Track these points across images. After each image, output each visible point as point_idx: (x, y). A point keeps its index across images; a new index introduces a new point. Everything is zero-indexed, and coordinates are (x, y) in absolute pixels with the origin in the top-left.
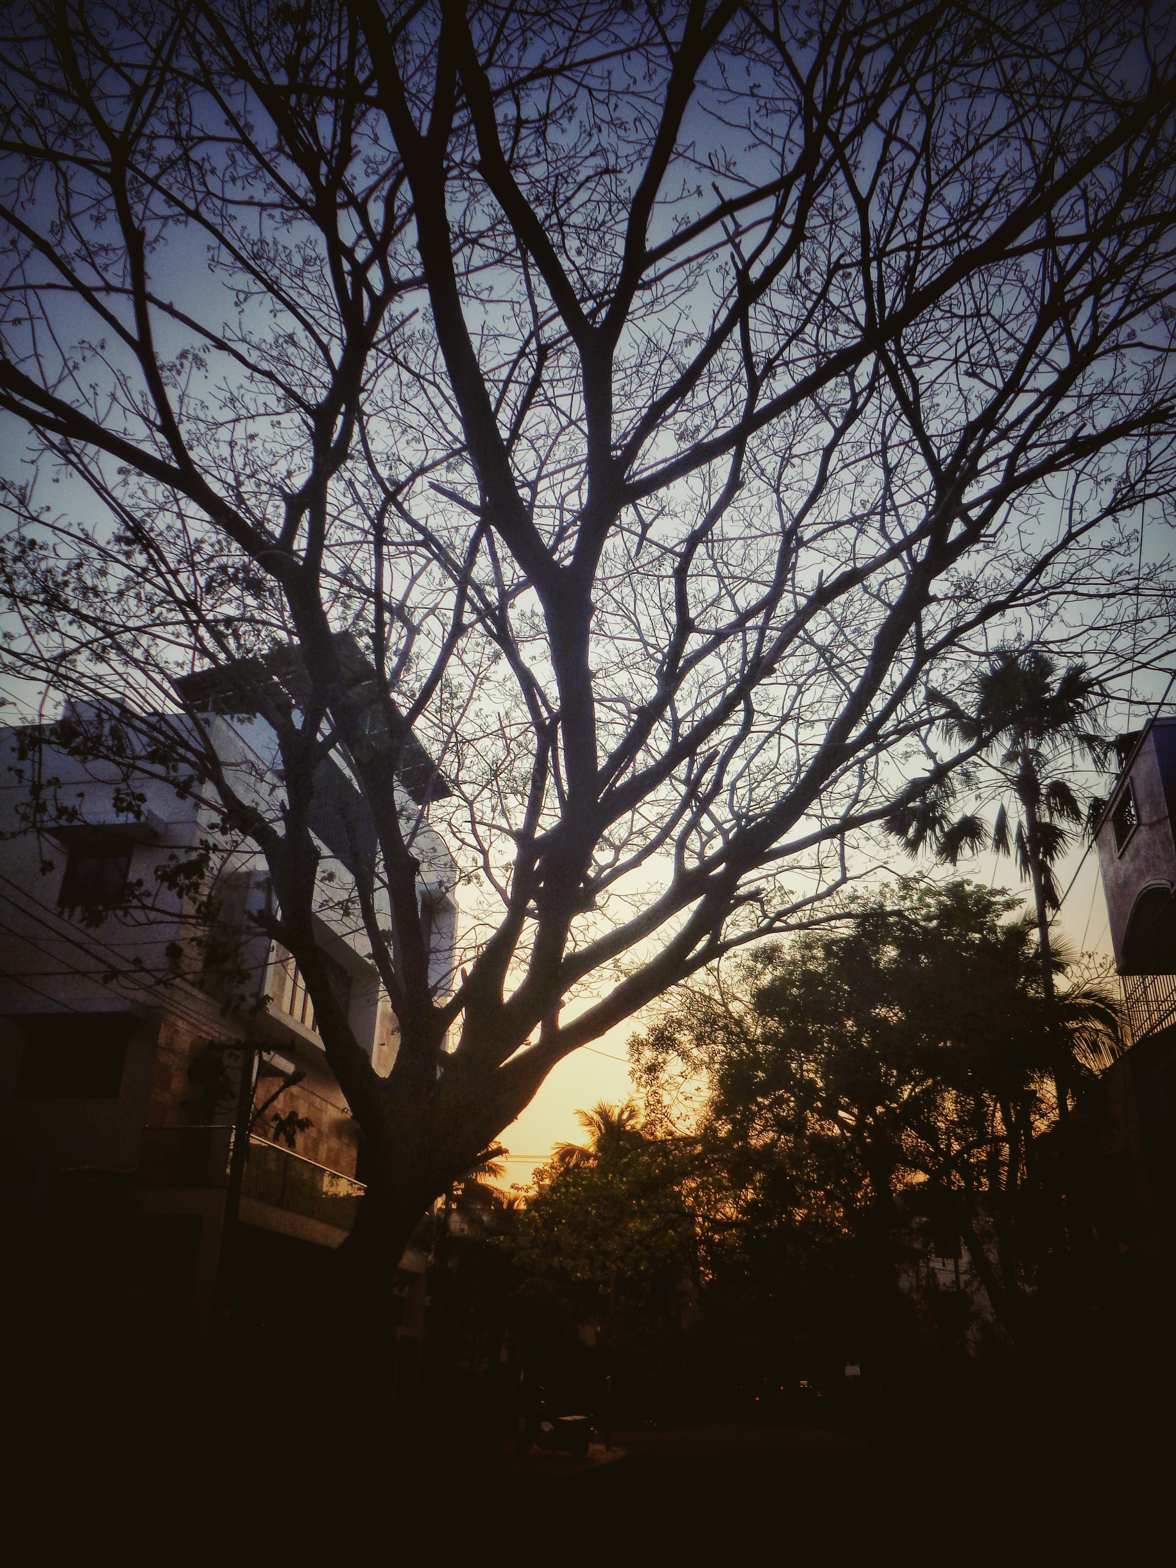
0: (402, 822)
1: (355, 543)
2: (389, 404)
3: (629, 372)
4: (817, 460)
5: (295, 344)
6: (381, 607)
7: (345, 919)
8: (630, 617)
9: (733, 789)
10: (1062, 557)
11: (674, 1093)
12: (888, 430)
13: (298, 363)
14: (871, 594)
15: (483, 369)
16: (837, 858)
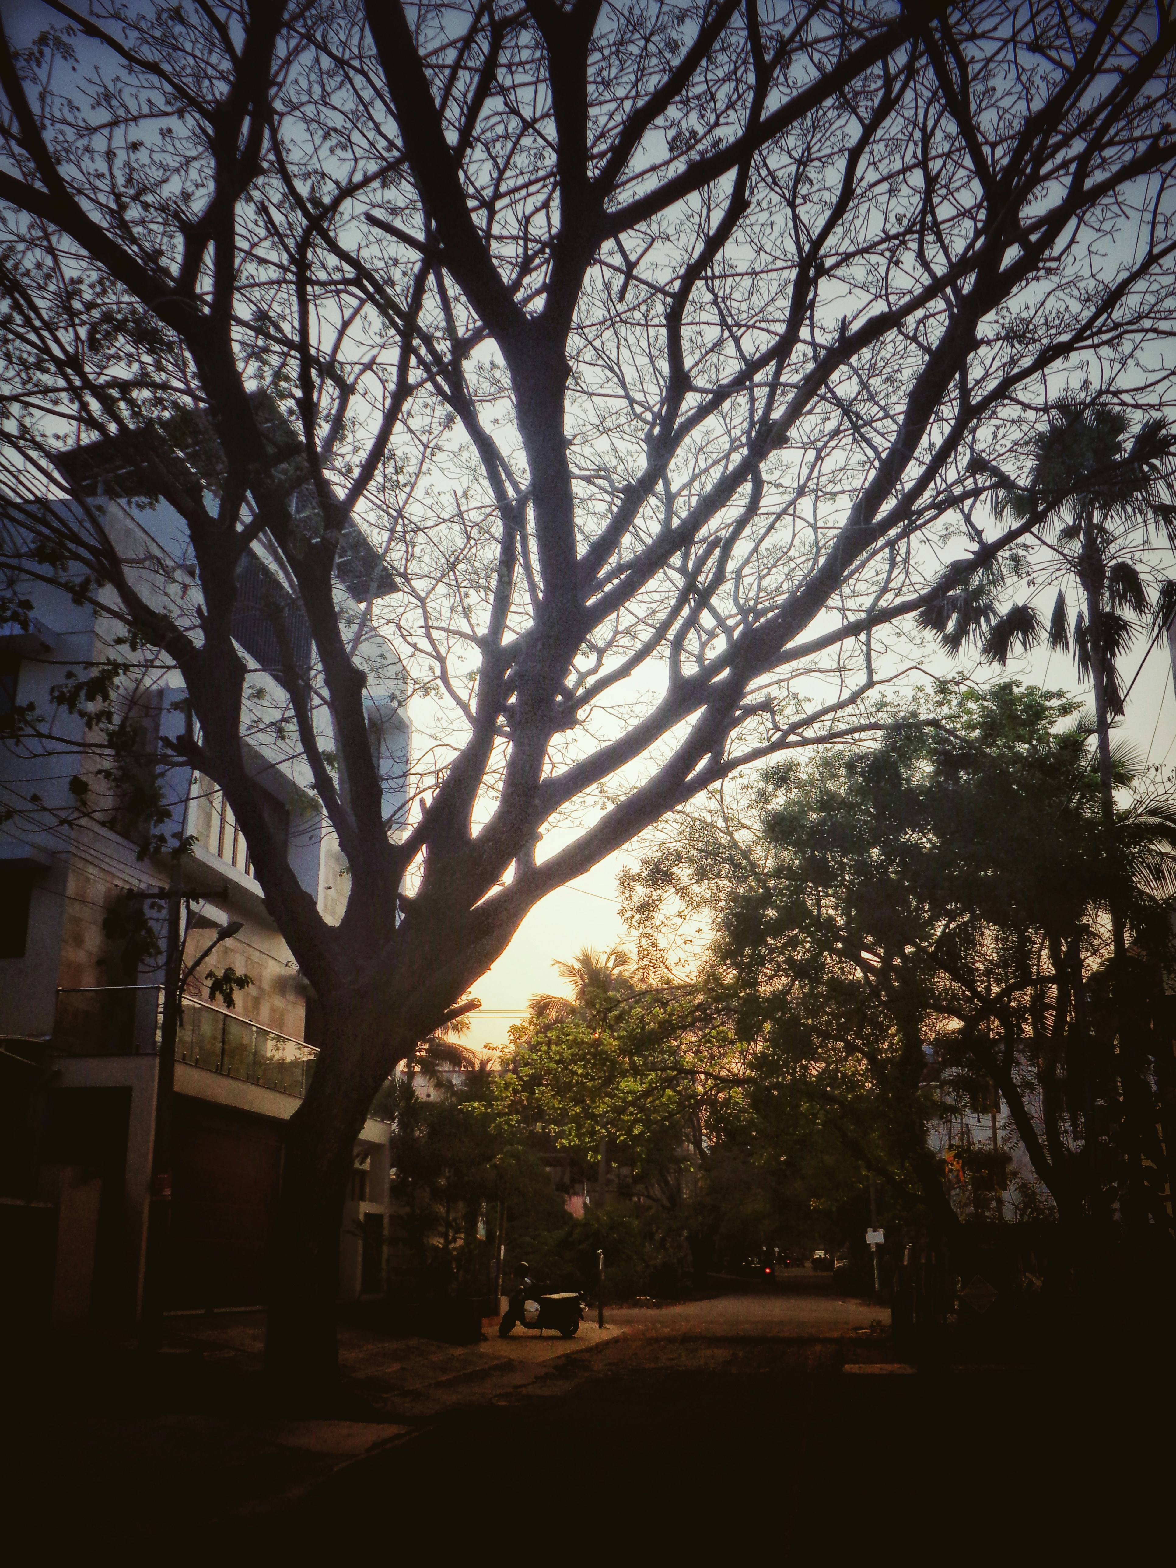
0: (342, 626)
1: (271, 283)
2: (305, 98)
3: (607, 52)
4: (842, 164)
5: (182, 21)
6: (307, 361)
7: (280, 743)
8: (613, 367)
9: (739, 577)
10: (1140, 285)
11: (671, 937)
12: (930, 123)
13: (188, 47)
14: (906, 336)
15: (422, 52)
16: (862, 657)
